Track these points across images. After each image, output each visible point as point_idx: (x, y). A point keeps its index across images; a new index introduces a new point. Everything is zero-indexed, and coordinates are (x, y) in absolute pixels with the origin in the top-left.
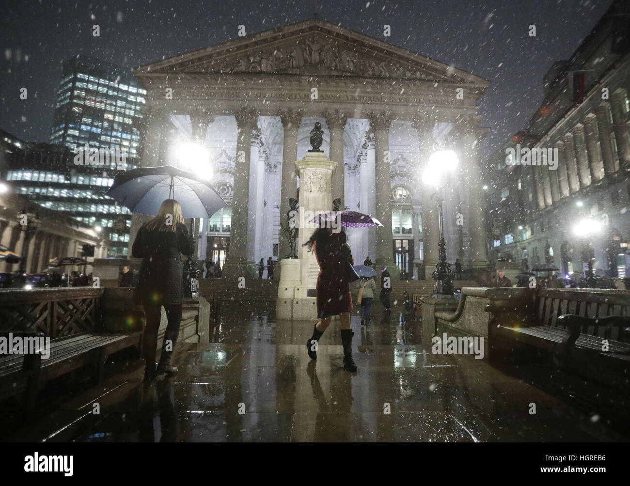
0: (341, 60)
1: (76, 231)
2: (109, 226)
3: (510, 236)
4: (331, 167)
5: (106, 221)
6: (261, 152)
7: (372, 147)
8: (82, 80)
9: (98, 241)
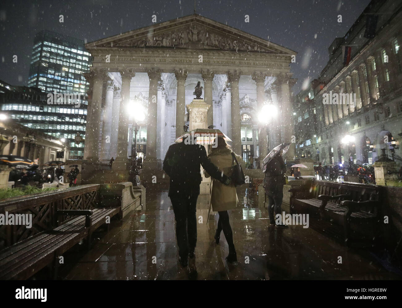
0: (210, 40)
1: (49, 142)
2: (68, 138)
3: (309, 141)
4: (207, 108)
5: (67, 135)
6: (163, 94)
7: (229, 91)
8: (47, 46)
9: (63, 148)
